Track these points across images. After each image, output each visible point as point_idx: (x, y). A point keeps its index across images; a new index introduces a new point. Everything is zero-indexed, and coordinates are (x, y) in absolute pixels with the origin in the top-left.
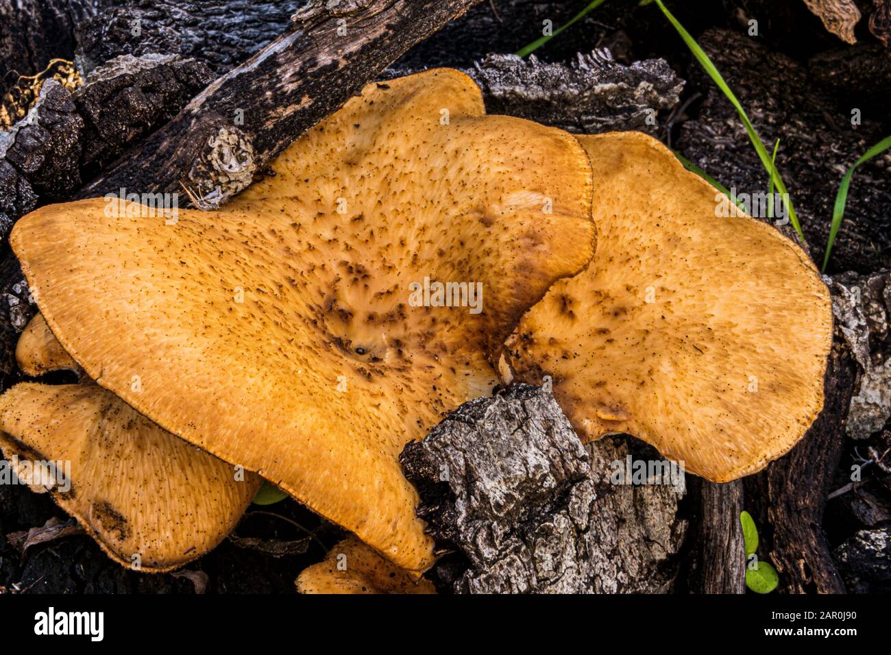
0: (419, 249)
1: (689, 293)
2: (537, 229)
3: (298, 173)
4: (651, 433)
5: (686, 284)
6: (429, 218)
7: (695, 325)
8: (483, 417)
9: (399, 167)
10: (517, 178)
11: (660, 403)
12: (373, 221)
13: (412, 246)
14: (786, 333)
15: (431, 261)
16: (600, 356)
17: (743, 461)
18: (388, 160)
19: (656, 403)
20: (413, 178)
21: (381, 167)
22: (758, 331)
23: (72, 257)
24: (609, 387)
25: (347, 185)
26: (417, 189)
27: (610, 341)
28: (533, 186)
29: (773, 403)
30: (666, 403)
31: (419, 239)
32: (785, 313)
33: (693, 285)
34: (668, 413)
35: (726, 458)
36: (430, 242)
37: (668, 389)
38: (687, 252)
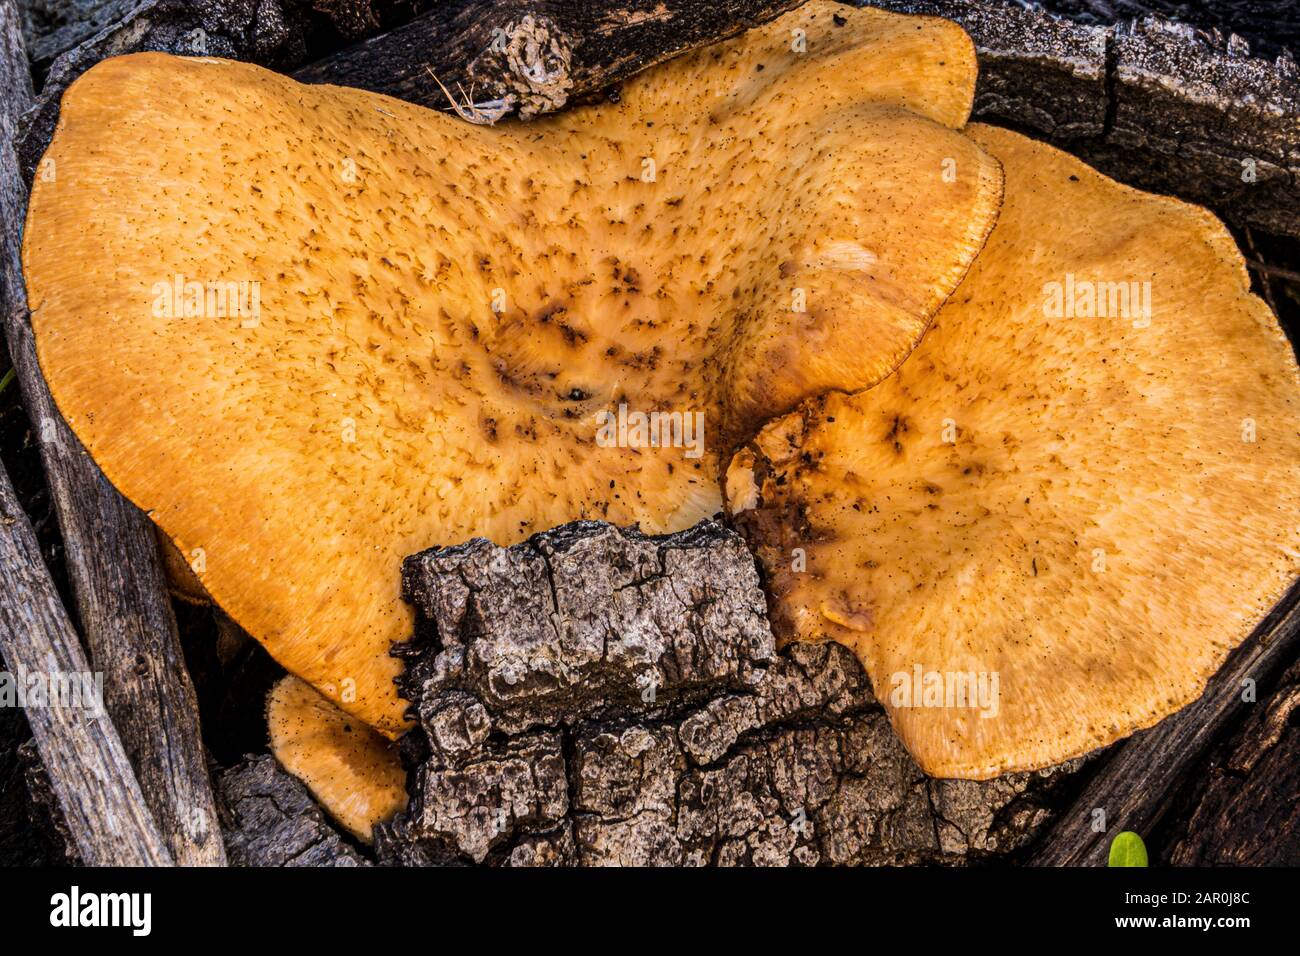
0: (720, 277)
1: (1087, 477)
3: (650, 109)
4: (881, 662)
5: (1091, 464)
6: (743, 235)
7: (1062, 529)
8: (567, 550)
9: (758, 146)
10: (856, 220)
11: (921, 626)
12: (689, 215)
13: (713, 270)
14: (1187, 592)
15: (723, 299)
16: (905, 525)
17: (967, 755)
18: (753, 133)
19: (915, 623)
20: (764, 170)
21: (740, 139)
22: (1145, 573)
23: (109, 133)
24: (878, 574)
25: (692, 150)
26: (759, 189)
27: (932, 507)
28: (870, 239)
29: (1072, 688)
30: (929, 628)
31: (725, 262)
32: (1207, 560)
33: (1100, 468)
34: (919, 645)
35: (946, 742)
36: (734, 271)
37: (947, 608)
38: (1124, 417)
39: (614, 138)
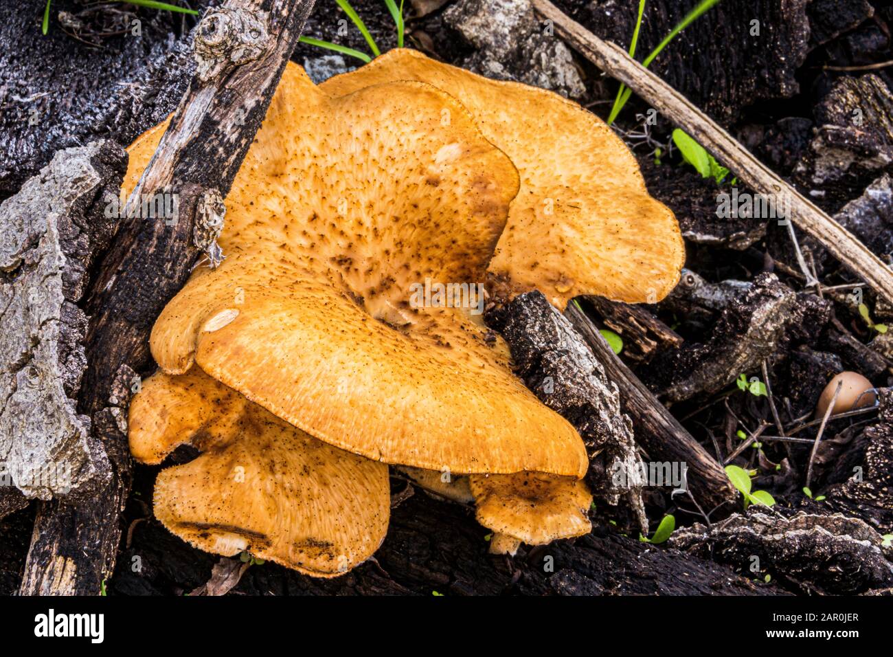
0: (374, 222)
1: (534, 165)
2: (480, 174)
3: (240, 199)
4: (595, 286)
5: (528, 159)
6: (372, 194)
7: (555, 188)
9: (321, 162)
10: (434, 138)
11: (587, 262)
12: (326, 214)
13: (368, 222)
14: (610, 166)
15: (390, 228)
16: (515, 243)
17: (667, 278)
18: (308, 161)
19: (583, 263)
20: (338, 168)
21: (306, 169)
22: (594, 173)
24: (542, 265)
25: (285, 194)
26: (347, 176)
27: (512, 228)
28: (448, 139)
29: (652, 225)
30: (590, 259)
31: (371, 215)
32: (597, 150)
33: (532, 158)
34: (597, 266)
35: (657, 282)
36: (381, 213)
37: (582, 247)
38: (511, 134)
39: (251, 221)
